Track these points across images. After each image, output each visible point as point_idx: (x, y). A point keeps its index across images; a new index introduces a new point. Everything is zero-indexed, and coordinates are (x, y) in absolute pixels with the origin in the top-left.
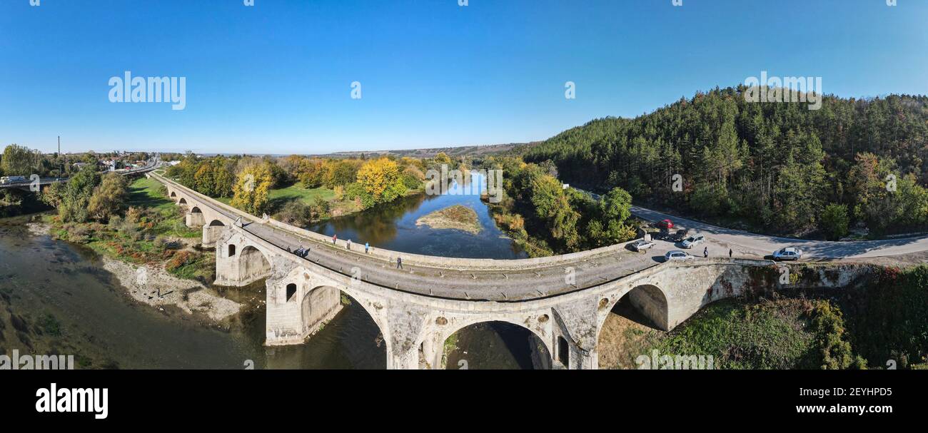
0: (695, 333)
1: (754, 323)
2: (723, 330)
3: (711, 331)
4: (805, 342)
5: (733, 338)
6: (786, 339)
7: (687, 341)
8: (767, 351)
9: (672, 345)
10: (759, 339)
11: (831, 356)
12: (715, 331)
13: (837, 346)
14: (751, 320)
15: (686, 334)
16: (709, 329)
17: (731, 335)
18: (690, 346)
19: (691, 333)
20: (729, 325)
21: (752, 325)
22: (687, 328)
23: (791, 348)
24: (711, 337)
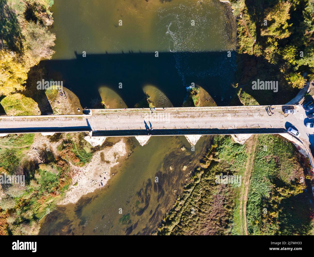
0: (277, 142)
1: (289, 162)
2: (282, 152)
3: (280, 148)
4: (287, 181)
5: (281, 157)
6: (286, 175)
7: (273, 141)
8: (280, 169)
9: (269, 137)
10: (283, 166)
11: (282, 190)
12: (281, 149)
13: (285, 192)
14: (290, 161)
15: (275, 139)
16: (281, 146)
17: (282, 156)
18: (272, 143)
19: (276, 141)
20: (285, 153)
21: (288, 162)
22: (277, 138)
23: (284, 176)
24: (278, 149)
